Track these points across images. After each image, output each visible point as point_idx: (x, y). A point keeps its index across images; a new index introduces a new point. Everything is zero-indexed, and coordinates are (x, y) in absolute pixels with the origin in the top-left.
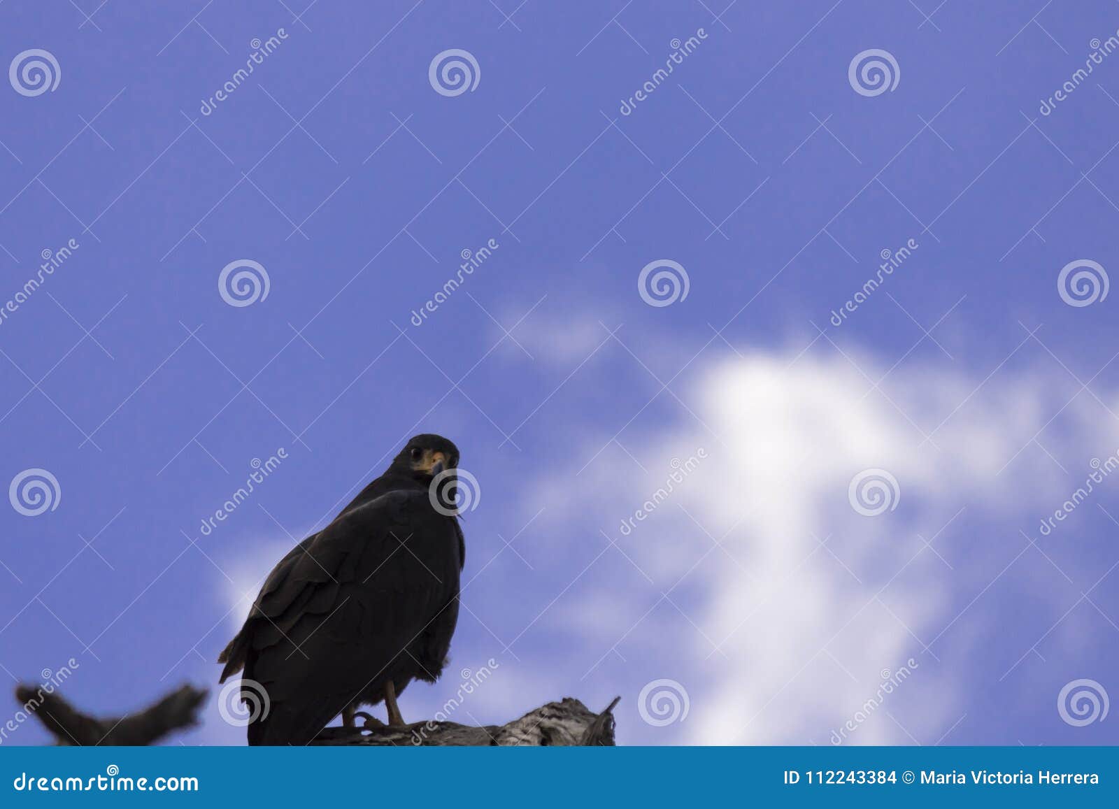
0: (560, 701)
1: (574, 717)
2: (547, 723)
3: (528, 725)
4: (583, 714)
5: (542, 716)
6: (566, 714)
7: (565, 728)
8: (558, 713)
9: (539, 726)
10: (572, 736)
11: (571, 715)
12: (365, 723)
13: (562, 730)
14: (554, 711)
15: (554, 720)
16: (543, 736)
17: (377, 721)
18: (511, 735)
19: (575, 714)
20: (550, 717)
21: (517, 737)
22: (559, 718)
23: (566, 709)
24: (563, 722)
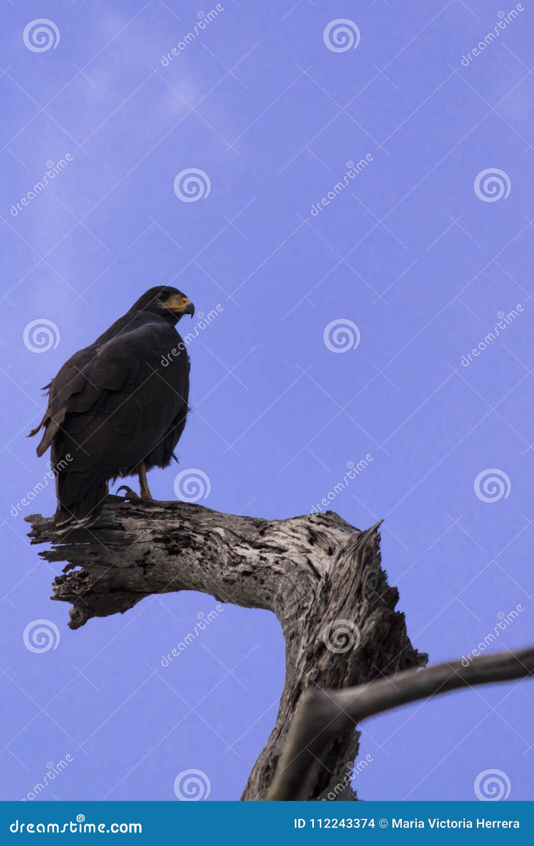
0: (325, 512)
1: (339, 527)
2: (316, 528)
3: (297, 526)
4: (345, 525)
5: (312, 522)
6: (331, 523)
7: (331, 534)
8: (325, 522)
9: (308, 528)
10: (337, 540)
11: (336, 524)
12: (126, 494)
13: (330, 536)
14: (321, 520)
15: (322, 526)
16: (311, 536)
17: (135, 494)
18: (279, 530)
19: (339, 524)
20: (319, 524)
21: (286, 533)
22: (327, 526)
23: (331, 520)
24: (330, 529)
